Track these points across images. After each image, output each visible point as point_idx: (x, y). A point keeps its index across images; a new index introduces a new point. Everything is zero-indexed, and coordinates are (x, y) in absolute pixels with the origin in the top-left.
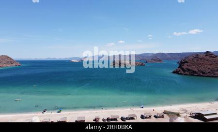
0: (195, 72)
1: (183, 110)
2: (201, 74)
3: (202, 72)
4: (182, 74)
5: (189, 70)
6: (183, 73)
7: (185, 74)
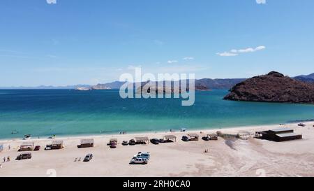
0: (254, 96)
1: (244, 132)
2: (263, 98)
3: (264, 96)
4: (237, 100)
5: (246, 94)
6: (238, 98)
7: (241, 100)
